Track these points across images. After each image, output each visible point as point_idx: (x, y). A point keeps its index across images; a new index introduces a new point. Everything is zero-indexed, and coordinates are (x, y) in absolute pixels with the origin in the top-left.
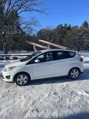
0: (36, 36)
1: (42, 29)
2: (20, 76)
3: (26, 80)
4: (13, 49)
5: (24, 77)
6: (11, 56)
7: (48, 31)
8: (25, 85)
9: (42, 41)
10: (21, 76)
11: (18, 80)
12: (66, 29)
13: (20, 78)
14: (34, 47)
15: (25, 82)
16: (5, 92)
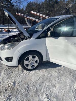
0: (24, 9)
1: (31, 2)
2: (28, 57)
3: (36, 62)
4: (4, 22)
5: (34, 57)
6: (3, 29)
7: (36, 4)
8: (35, 69)
9: (34, 13)
10: (30, 57)
11: (26, 62)
12: (54, 3)
13: (28, 59)
14: (26, 19)
15: (36, 65)
16: (9, 87)
